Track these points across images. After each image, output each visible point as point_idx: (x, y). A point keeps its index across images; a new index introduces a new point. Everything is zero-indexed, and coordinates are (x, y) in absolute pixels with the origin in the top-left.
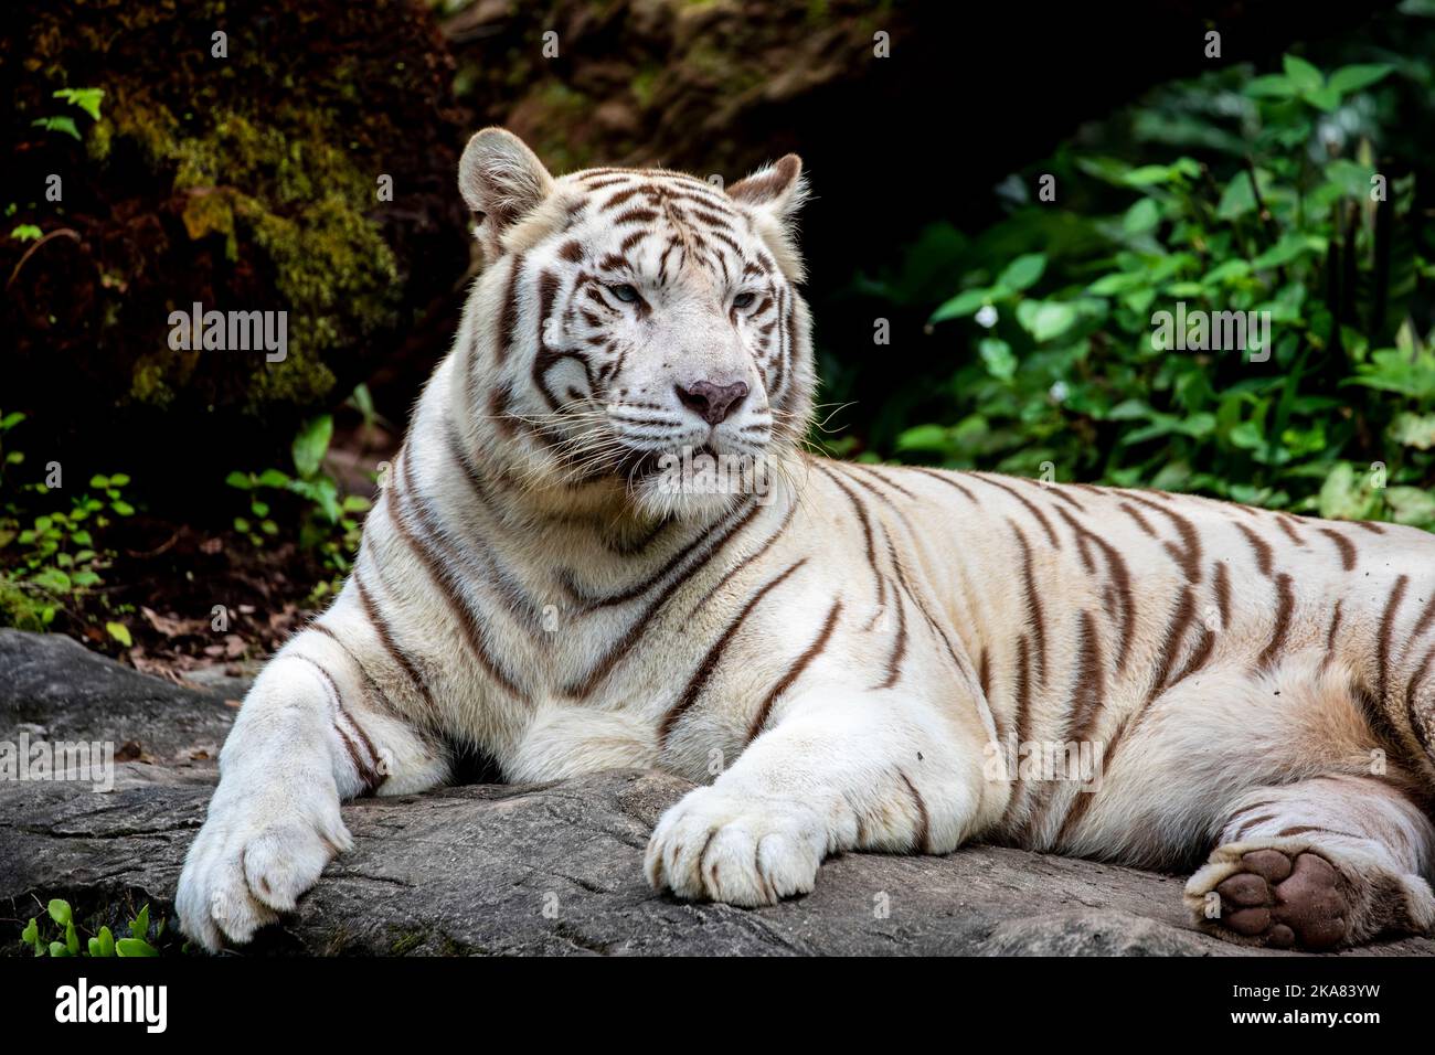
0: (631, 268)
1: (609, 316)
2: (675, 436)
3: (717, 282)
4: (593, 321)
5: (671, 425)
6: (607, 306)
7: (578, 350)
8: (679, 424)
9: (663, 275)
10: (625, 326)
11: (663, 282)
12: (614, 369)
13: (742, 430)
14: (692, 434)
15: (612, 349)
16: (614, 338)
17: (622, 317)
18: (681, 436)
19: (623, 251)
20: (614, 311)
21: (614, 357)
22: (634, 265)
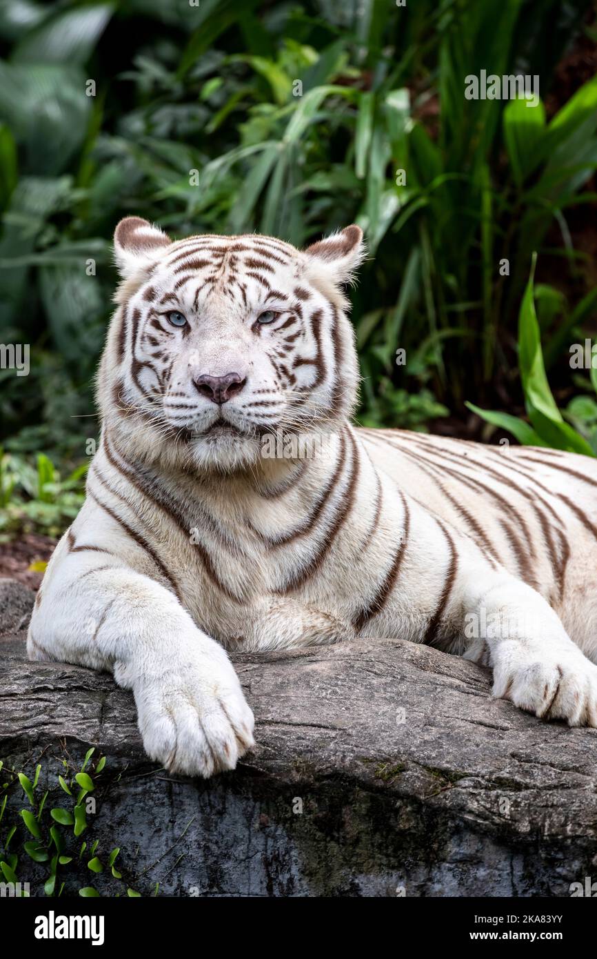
0: (177, 300)
1: (165, 338)
2: (195, 415)
3: (235, 306)
4: (154, 342)
5: (191, 407)
6: (164, 330)
7: (150, 362)
8: (196, 407)
9: (196, 304)
10: (174, 344)
11: (197, 310)
12: (168, 373)
13: (244, 407)
14: (205, 412)
15: (166, 360)
16: (166, 352)
17: (174, 338)
18: (199, 415)
19: (175, 290)
20: (168, 334)
21: (167, 365)
22: (179, 298)
